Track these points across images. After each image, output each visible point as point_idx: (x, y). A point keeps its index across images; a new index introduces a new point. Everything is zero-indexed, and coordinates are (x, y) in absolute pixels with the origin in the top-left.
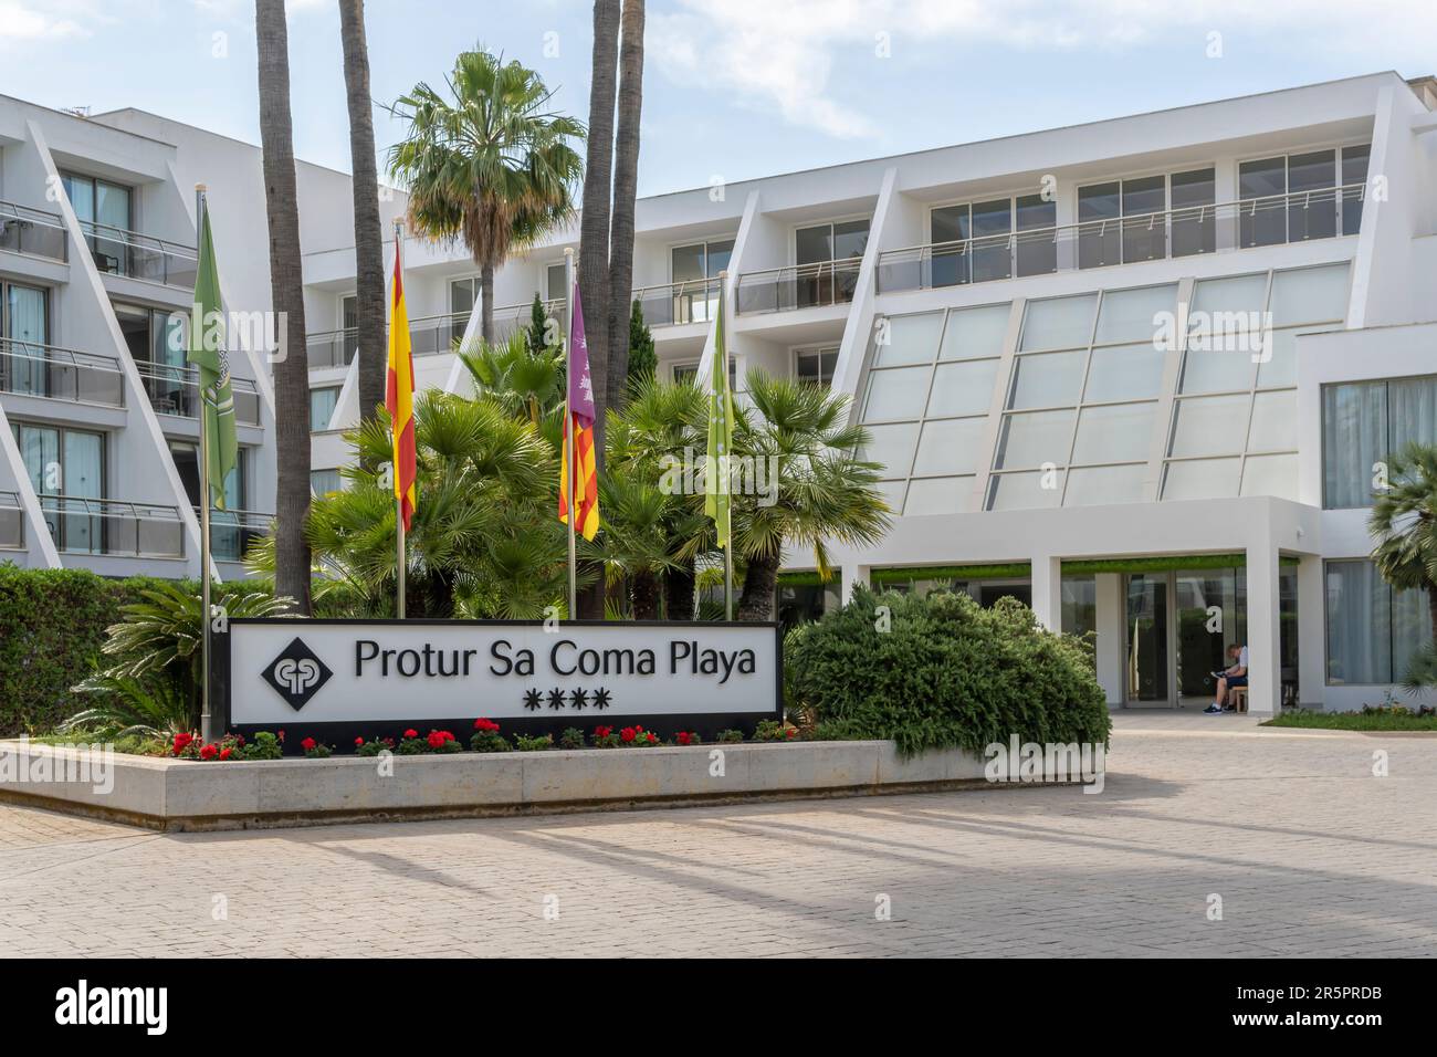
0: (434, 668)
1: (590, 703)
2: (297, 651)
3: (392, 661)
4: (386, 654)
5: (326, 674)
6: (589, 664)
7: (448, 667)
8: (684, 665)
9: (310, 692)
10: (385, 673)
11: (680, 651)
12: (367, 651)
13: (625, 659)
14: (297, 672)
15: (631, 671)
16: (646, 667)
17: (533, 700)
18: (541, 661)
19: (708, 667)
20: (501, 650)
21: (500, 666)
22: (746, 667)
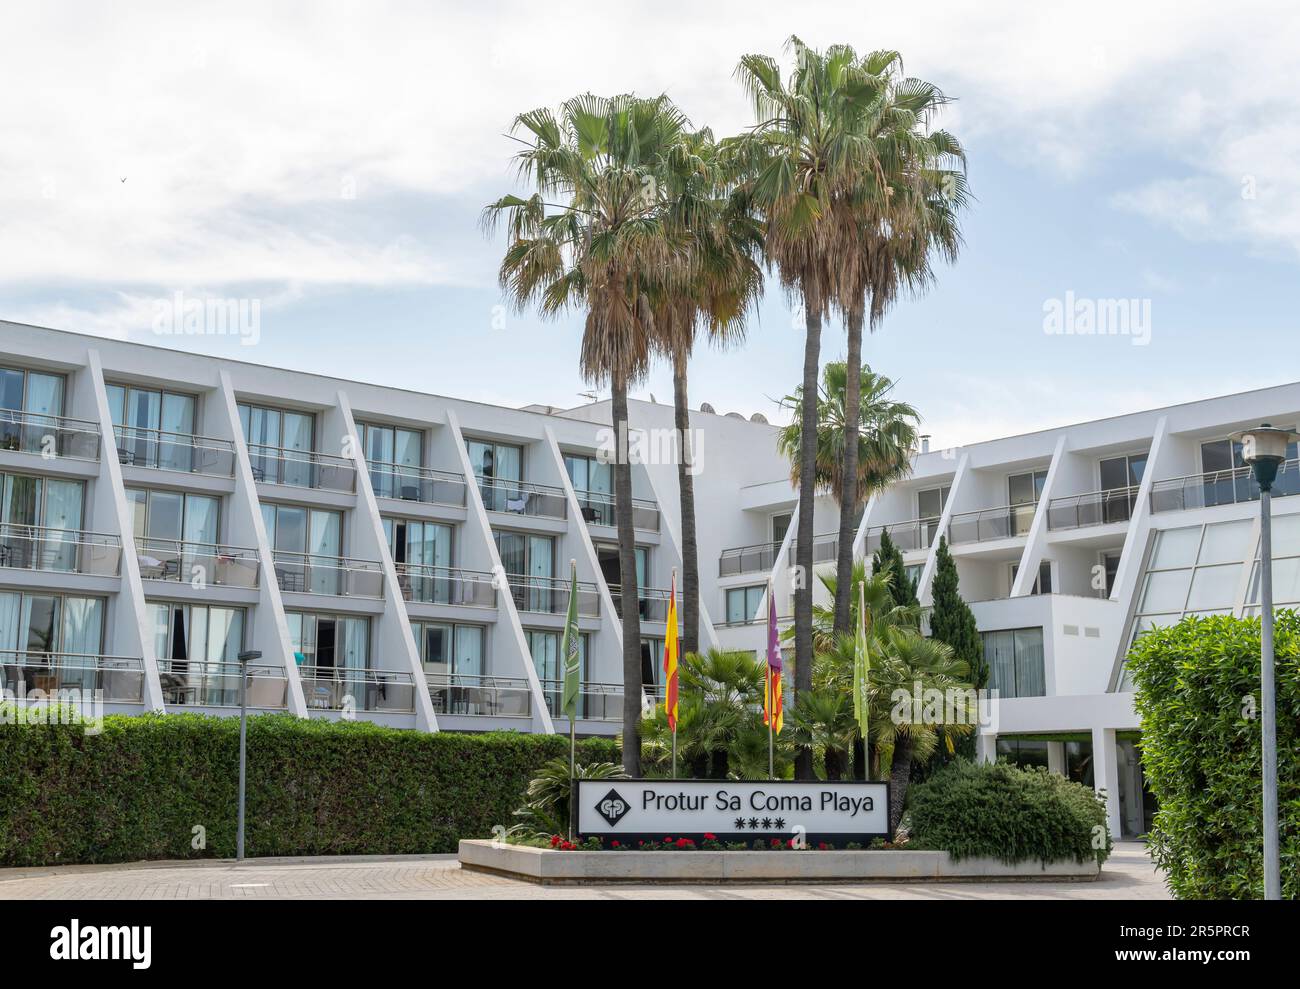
0: (685, 805)
1: (773, 826)
2: (613, 796)
3: (662, 801)
4: (659, 798)
5: (627, 808)
6: (772, 804)
7: (693, 805)
8: (829, 806)
9: (619, 817)
10: (658, 808)
11: (827, 797)
12: (649, 796)
13: (794, 802)
14: (613, 806)
15: (797, 808)
16: (806, 806)
17: (740, 823)
18: (745, 802)
19: (844, 807)
20: (722, 796)
21: (722, 805)
22: (868, 807)
